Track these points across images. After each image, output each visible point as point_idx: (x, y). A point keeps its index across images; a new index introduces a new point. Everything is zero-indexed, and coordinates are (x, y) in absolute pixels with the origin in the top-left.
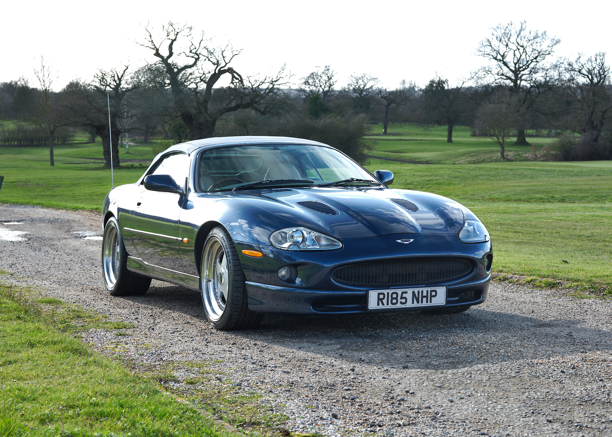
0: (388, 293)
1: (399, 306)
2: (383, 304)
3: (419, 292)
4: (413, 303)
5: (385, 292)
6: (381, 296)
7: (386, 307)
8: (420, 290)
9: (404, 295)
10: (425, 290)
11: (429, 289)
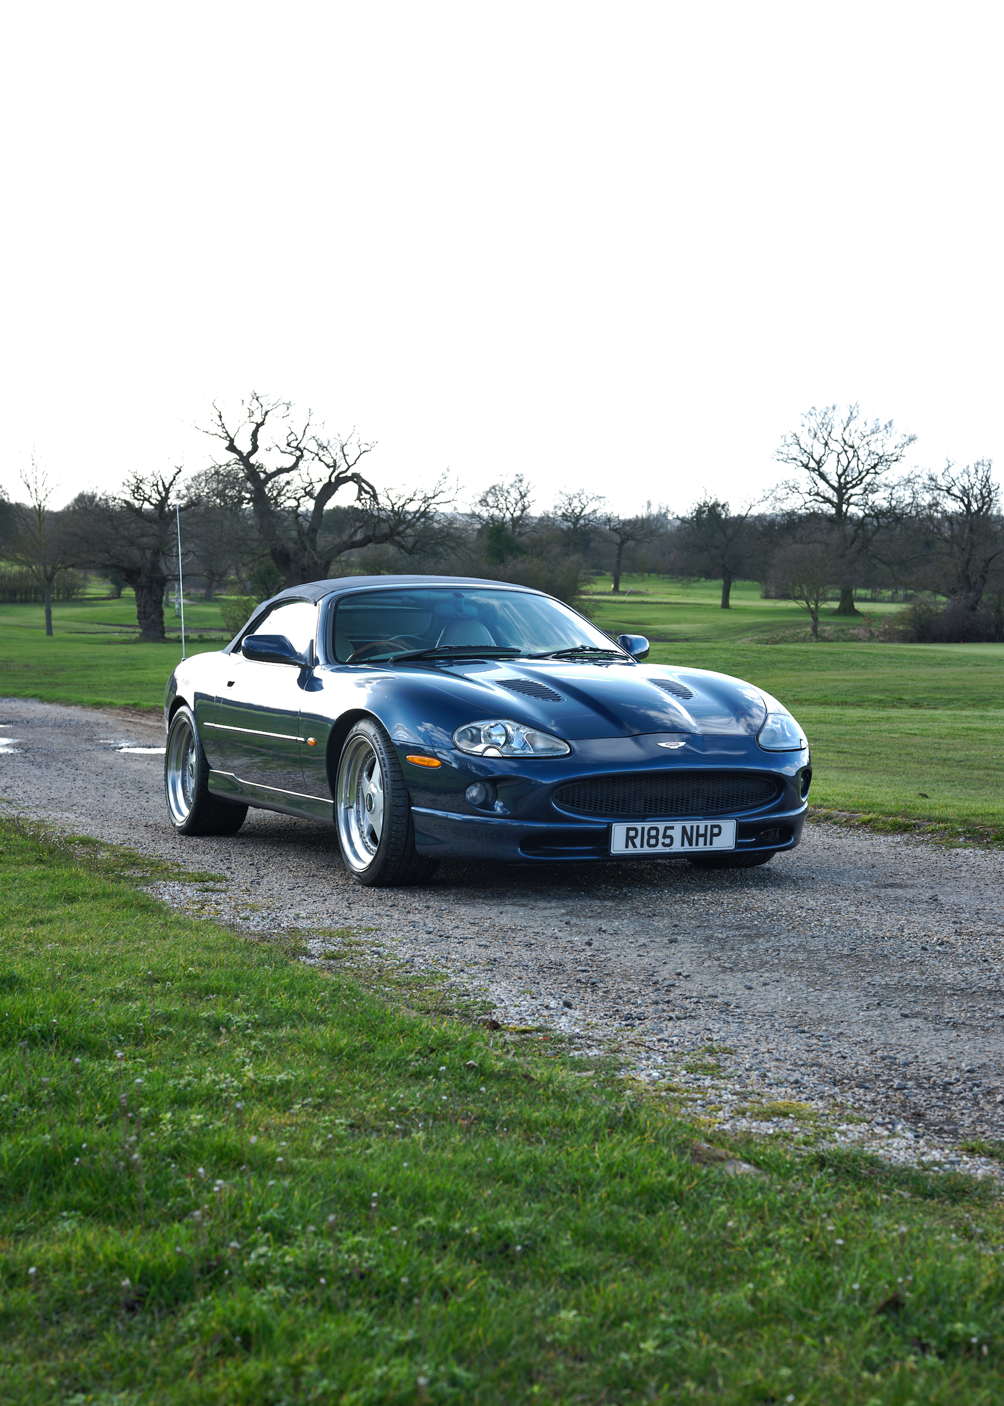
0: (643, 829)
1: (660, 849)
2: (635, 846)
3: (692, 827)
4: (683, 845)
5: (639, 826)
6: (632, 833)
7: (639, 850)
8: (695, 824)
9: (669, 832)
10: (702, 824)
11: (710, 823)
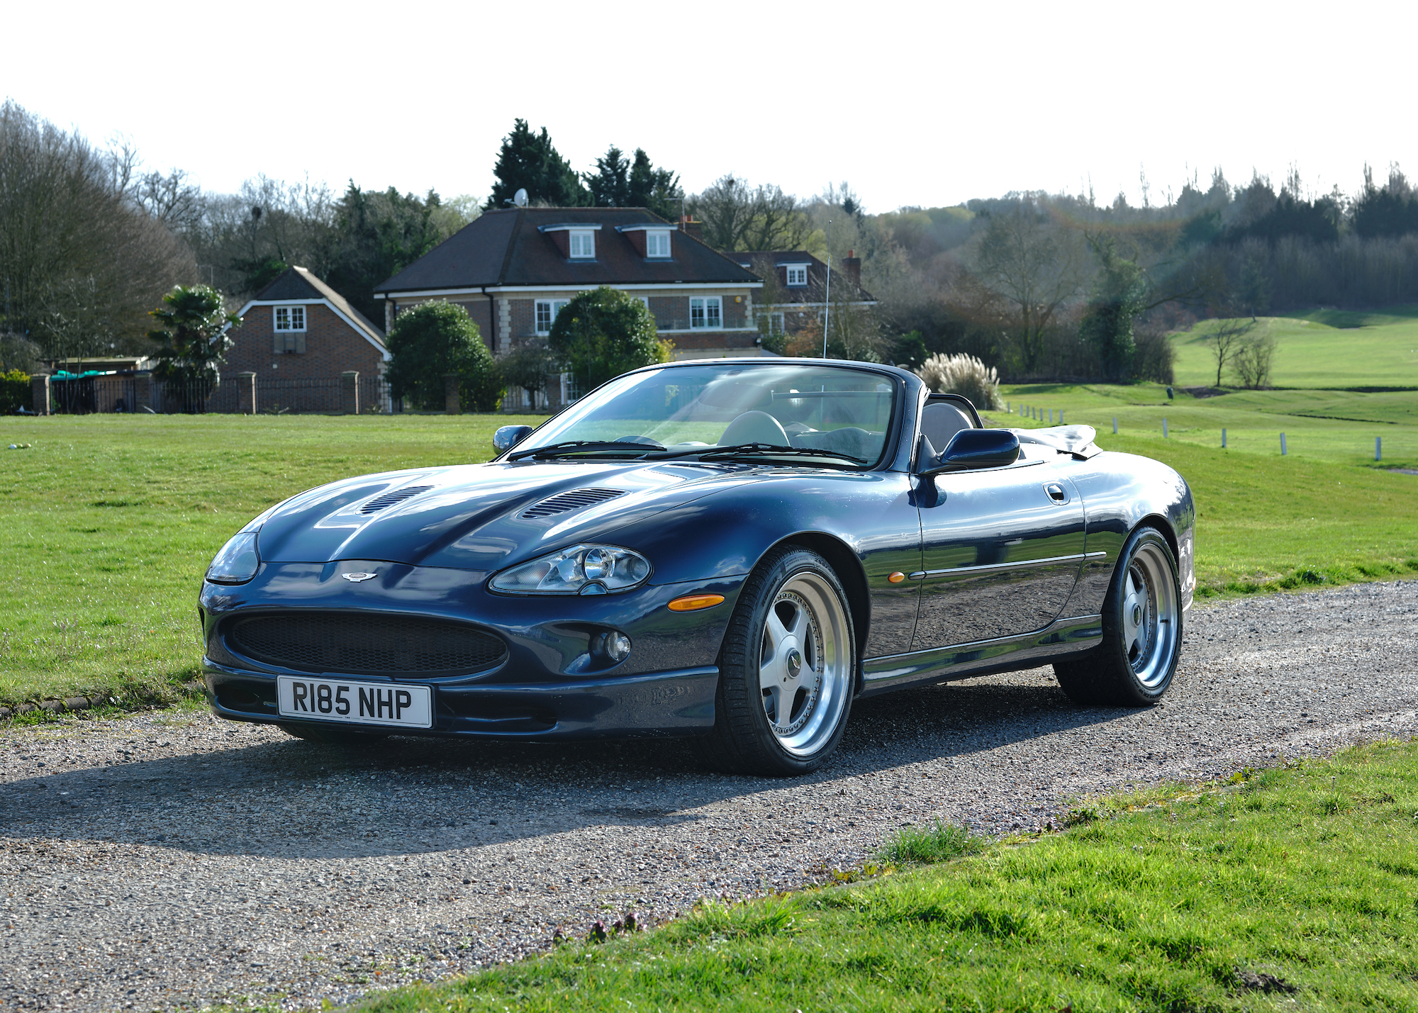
0: (312, 686)
1: (334, 716)
2: (305, 709)
3: (372, 691)
4: (362, 714)
5: (307, 681)
6: (300, 691)
7: (310, 715)
8: (376, 686)
9: (344, 695)
10: (385, 688)
11: (395, 688)
